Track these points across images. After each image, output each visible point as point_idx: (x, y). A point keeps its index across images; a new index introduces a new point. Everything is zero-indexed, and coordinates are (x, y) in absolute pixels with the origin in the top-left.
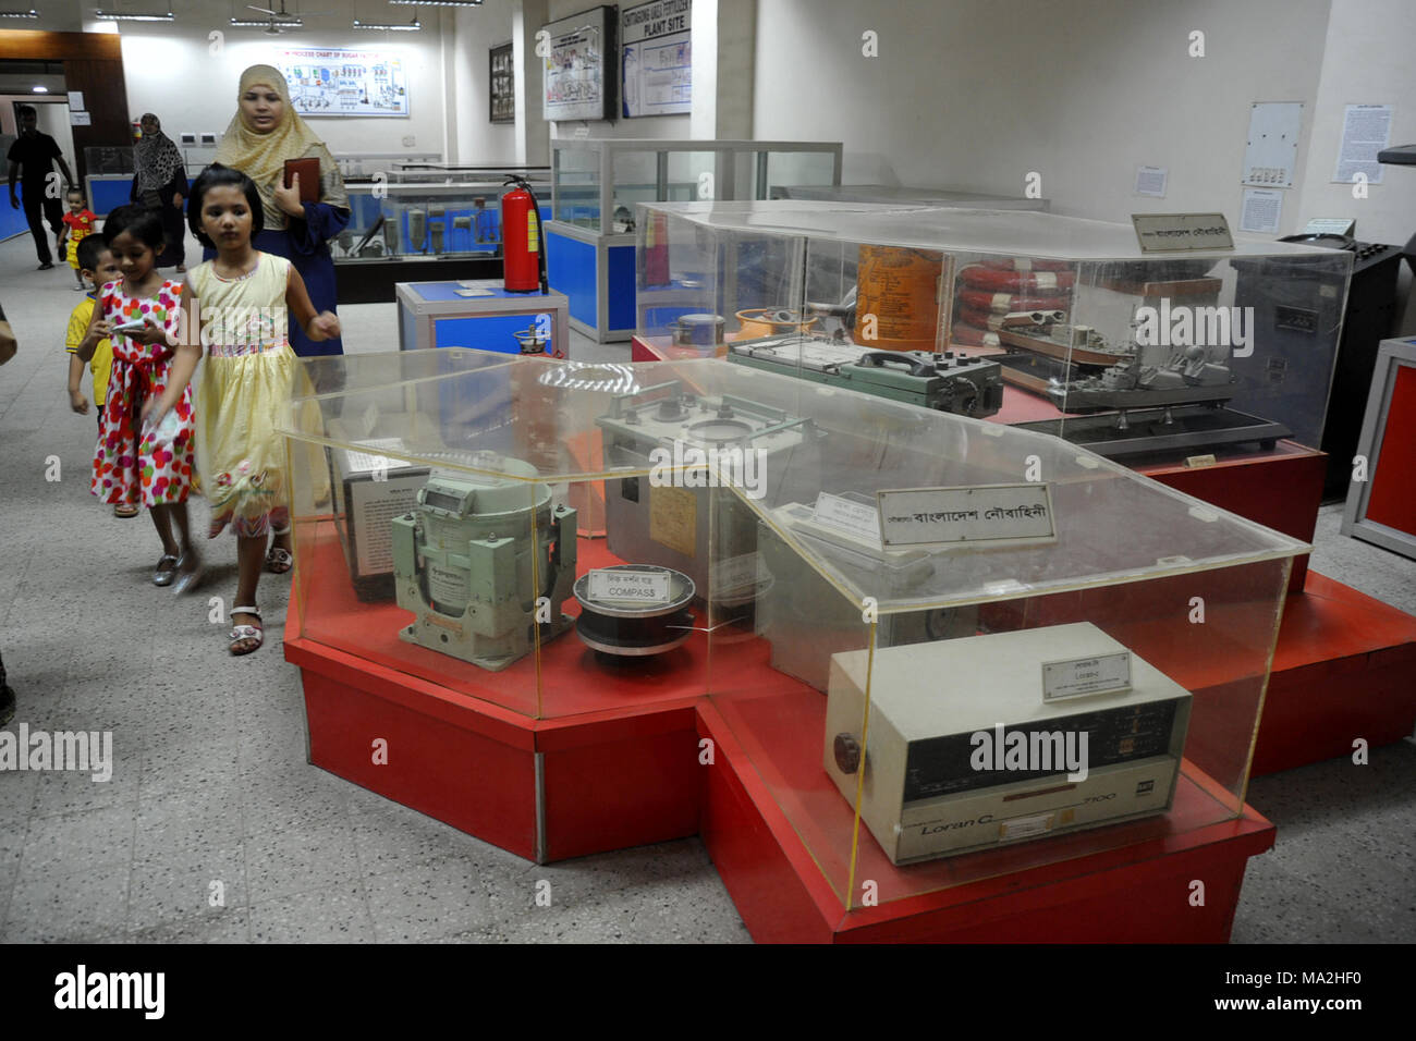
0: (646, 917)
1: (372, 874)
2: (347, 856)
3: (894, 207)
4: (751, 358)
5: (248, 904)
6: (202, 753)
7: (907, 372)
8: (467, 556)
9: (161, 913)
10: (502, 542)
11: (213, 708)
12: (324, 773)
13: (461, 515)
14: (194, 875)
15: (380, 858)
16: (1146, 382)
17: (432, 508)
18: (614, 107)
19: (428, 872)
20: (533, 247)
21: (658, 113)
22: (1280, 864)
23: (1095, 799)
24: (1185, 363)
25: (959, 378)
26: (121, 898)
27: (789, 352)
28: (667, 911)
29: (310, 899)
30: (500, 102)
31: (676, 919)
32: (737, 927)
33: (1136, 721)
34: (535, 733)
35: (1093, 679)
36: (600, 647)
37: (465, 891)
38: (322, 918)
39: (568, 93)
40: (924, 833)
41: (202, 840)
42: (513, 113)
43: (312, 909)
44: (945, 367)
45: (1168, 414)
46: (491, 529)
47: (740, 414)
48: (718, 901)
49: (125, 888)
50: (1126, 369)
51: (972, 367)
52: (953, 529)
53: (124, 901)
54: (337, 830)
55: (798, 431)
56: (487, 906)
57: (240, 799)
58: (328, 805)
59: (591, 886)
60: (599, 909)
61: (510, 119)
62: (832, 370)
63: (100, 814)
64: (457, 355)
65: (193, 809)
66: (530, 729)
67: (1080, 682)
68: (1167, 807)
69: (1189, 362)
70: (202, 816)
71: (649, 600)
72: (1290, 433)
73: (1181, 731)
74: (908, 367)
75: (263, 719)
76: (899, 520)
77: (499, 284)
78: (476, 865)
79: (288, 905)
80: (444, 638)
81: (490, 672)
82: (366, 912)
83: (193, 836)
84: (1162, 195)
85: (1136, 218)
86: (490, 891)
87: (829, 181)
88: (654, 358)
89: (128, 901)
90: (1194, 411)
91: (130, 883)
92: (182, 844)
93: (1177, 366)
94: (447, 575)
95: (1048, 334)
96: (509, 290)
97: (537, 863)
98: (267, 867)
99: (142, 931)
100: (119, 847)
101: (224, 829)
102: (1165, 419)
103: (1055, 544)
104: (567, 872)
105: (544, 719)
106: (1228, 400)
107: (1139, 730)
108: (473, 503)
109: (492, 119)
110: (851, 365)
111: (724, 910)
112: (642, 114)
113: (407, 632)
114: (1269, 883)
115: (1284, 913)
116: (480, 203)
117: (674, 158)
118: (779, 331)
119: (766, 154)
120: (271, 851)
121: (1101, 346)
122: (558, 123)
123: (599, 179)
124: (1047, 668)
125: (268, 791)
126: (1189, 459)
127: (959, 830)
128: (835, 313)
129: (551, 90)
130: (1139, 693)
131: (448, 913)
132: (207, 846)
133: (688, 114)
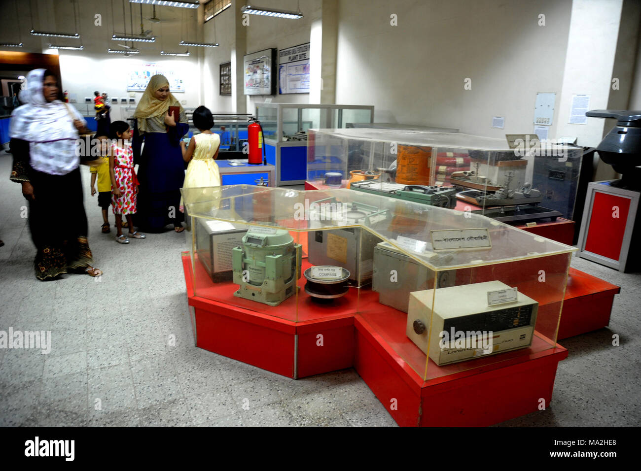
0: (339, 396)
1: (230, 385)
2: (219, 379)
3: (409, 131)
4: (360, 188)
5: (184, 397)
6: (151, 344)
7: (423, 193)
8: (265, 262)
9: (150, 402)
10: (278, 256)
11: (151, 328)
12: (202, 350)
13: (263, 246)
14: (160, 388)
15: (232, 379)
16: (511, 195)
17: (250, 244)
18: (275, 90)
19: (252, 384)
20: (260, 146)
21: (294, 92)
22: (566, 370)
23: (506, 341)
24: (524, 189)
25: (442, 195)
26: (133, 397)
27: (375, 186)
28: (346, 393)
29: (208, 395)
30: (225, 87)
31: (350, 396)
32: (374, 398)
33: (519, 313)
34: (296, 327)
35: (505, 298)
36: (315, 295)
37: (268, 389)
38: (215, 401)
39: (255, 84)
40: (448, 354)
41: (160, 376)
42: (231, 91)
43: (210, 398)
44: (436, 191)
45: (518, 208)
46: (274, 251)
47: (360, 209)
48: (365, 389)
49: (133, 394)
50: (504, 191)
51: (445, 191)
52: (457, 244)
53: (134, 398)
54: (213, 370)
55: (384, 215)
56: (278, 394)
57: (171, 360)
58: (207, 361)
59: (316, 386)
60: (321, 393)
61: (229, 94)
62: (393, 192)
63: (116, 367)
64: (245, 187)
65: (153, 365)
66: (294, 325)
67: (500, 298)
68: (530, 345)
69: (525, 189)
70: (157, 367)
71: (334, 277)
72: (562, 215)
73: (535, 316)
74: (423, 191)
75: (173, 331)
76: (438, 241)
77: (247, 161)
78: (270, 380)
79: (200, 397)
80: (253, 295)
81: (273, 307)
82: (231, 399)
83: (156, 374)
84: (502, 128)
85: (507, 136)
86: (278, 389)
87: (369, 121)
88: (316, 189)
89: (136, 398)
90: (526, 207)
91: (135, 391)
92: (152, 377)
93: (521, 190)
94: (255, 270)
95: (469, 179)
96: (250, 163)
97: (294, 379)
98: (188, 384)
99: (145, 408)
100: (127, 379)
101: (168, 371)
102: (517, 210)
103: (491, 249)
104: (306, 382)
105: (299, 322)
106: (539, 203)
107: (521, 316)
108: (267, 241)
109: (221, 94)
110: (400, 191)
111: (368, 393)
112: (288, 93)
113: (237, 293)
114: (562, 376)
115: (569, 386)
116: (223, 129)
117: (305, 111)
118: (368, 178)
119: (342, 110)
120: (188, 379)
121: (491, 184)
122: (250, 96)
123: (276, 119)
124: (489, 294)
125: (182, 357)
126: (527, 224)
127: (460, 352)
128: (387, 172)
129: (248, 83)
130: (520, 302)
131: (263, 397)
132: (162, 378)
133: (308, 93)
